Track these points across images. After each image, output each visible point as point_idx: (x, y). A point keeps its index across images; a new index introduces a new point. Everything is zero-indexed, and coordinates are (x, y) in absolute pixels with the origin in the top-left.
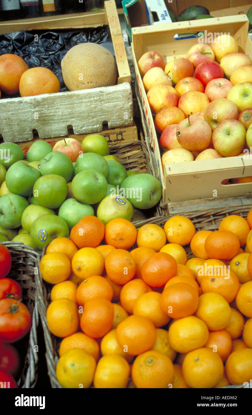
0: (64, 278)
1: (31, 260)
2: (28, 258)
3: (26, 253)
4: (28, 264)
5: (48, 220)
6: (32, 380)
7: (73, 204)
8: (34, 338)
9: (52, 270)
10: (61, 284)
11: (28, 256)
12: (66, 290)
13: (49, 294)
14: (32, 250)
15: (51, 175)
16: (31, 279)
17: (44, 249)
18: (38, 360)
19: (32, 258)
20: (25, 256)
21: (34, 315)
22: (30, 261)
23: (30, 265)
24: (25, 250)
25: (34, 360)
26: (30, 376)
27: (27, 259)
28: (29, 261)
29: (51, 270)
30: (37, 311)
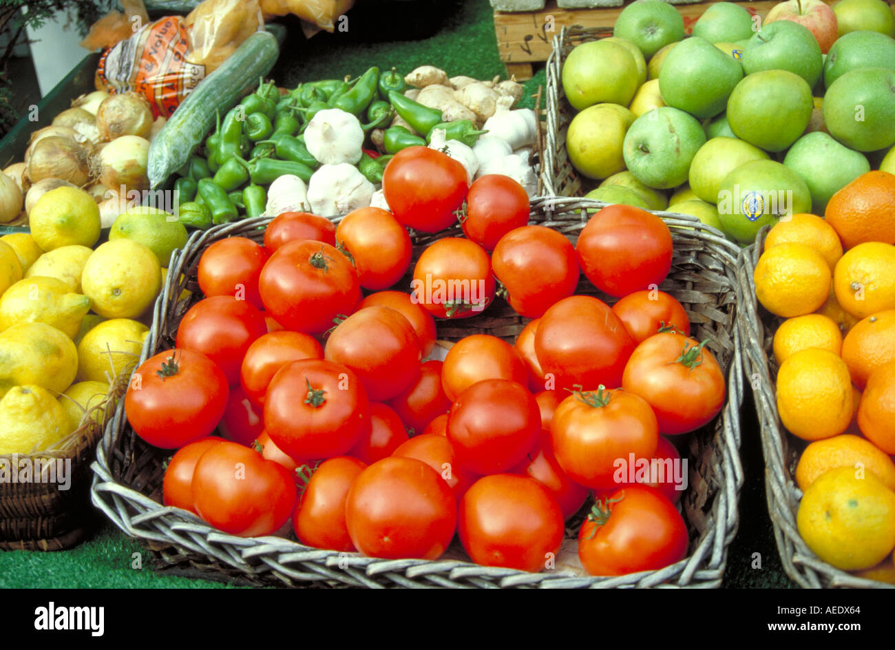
0: (814, 306)
1: (717, 259)
2: (709, 254)
3: (706, 242)
4: (711, 267)
5: (769, 173)
6: (730, 521)
7: (827, 145)
8: (733, 431)
9: (791, 283)
10: (802, 319)
11: (710, 251)
12: (818, 335)
13: (770, 339)
14: (721, 237)
15: (779, 72)
16: (712, 303)
17: (758, 236)
18: (743, 480)
19: (721, 255)
20: (701, 249)
21: (732, 380)
22: (715, 262)
23: (715, 270)
24: (706, 235)
25: (736, 479)
26: (727, 512)
27: (707, 256)
28: (712, 261)
29: (790, 281)
30: (739, 372)
